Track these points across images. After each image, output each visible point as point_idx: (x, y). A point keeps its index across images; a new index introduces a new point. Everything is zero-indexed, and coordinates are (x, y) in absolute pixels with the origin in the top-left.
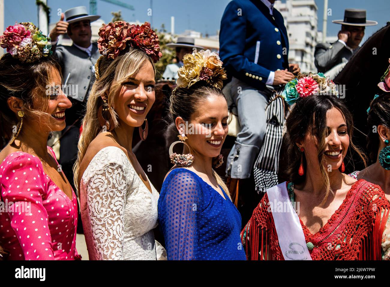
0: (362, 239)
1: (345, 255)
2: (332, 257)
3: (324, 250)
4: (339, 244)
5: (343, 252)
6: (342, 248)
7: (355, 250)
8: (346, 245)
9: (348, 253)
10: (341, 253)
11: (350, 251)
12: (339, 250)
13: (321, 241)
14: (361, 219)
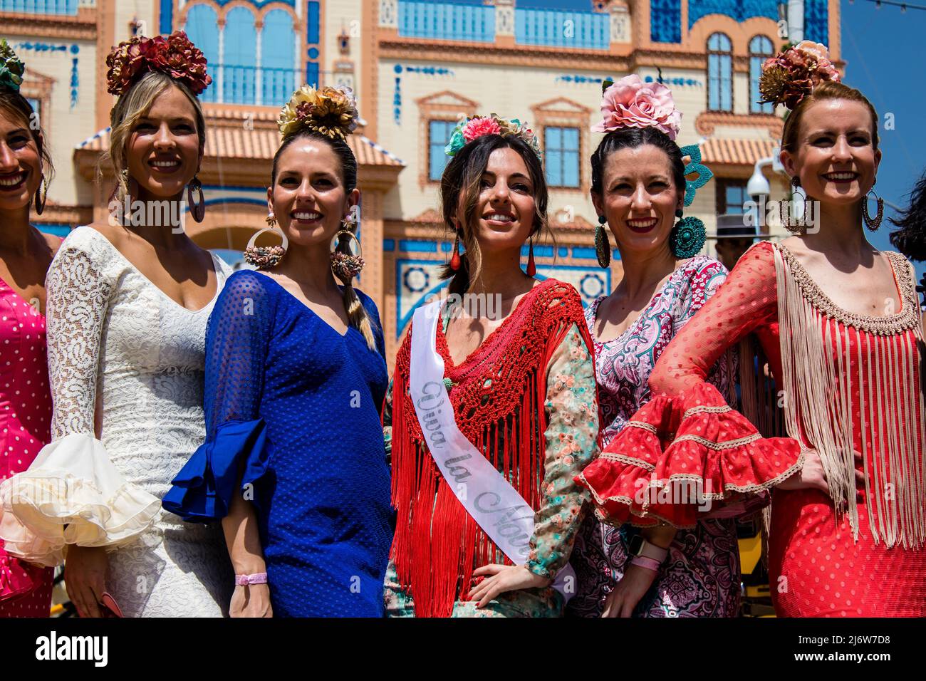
0: (528, 372)
1: (499, 398)
2: (477, 401)
3: (466, 389)
4: (488, 379)
5: (496, 392)
6: (493, 385)
7: (516, 391)
8: (501, 380)
9: (504, 396)
10: (491, 394)
11: (506, 391)
12: (489, 389)
13: (464, 375)
14: (528, 338)
